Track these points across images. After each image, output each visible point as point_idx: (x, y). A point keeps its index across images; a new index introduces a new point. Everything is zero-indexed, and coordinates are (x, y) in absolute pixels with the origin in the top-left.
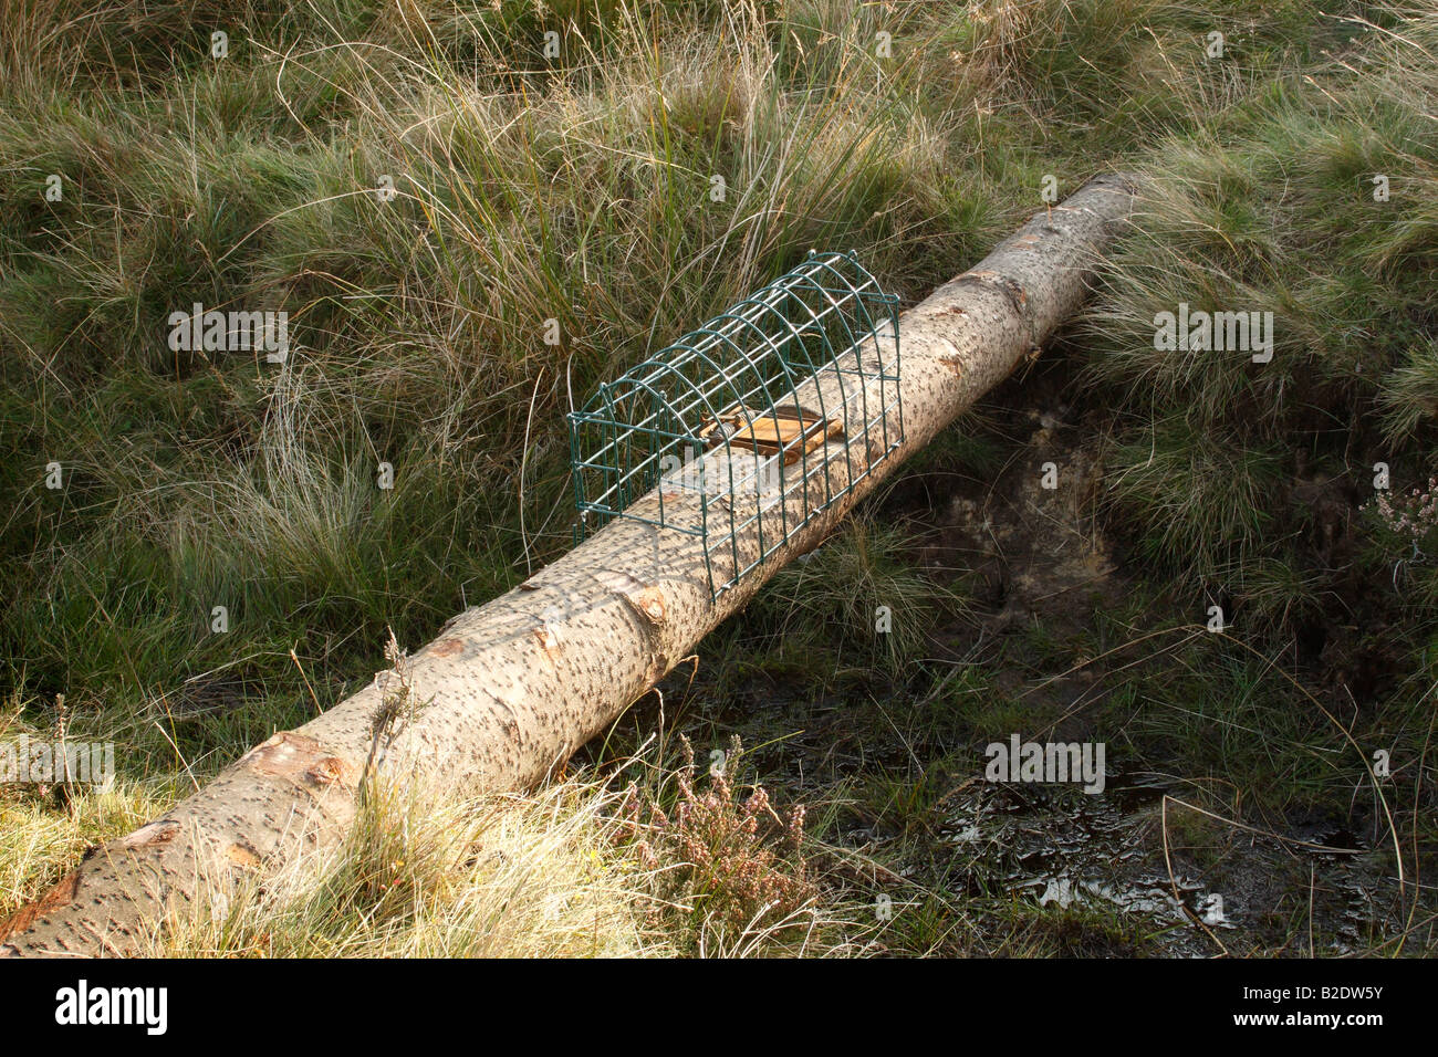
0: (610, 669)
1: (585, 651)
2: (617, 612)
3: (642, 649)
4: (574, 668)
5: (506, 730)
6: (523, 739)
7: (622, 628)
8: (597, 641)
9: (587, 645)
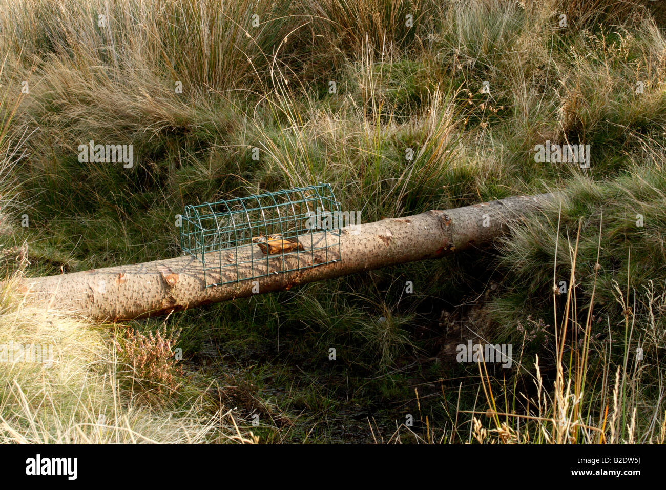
0: (143, 293)
1: (134, 285)
2: (155, 277)
3: (161, 292)
4: (127, 288)
5: (89, 296)
6: (95, 302)
7: (155, 282)
8: (142, 283)
9: (137, 283)
